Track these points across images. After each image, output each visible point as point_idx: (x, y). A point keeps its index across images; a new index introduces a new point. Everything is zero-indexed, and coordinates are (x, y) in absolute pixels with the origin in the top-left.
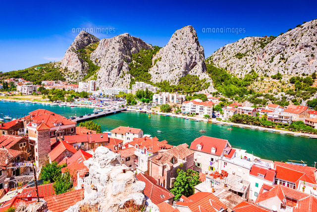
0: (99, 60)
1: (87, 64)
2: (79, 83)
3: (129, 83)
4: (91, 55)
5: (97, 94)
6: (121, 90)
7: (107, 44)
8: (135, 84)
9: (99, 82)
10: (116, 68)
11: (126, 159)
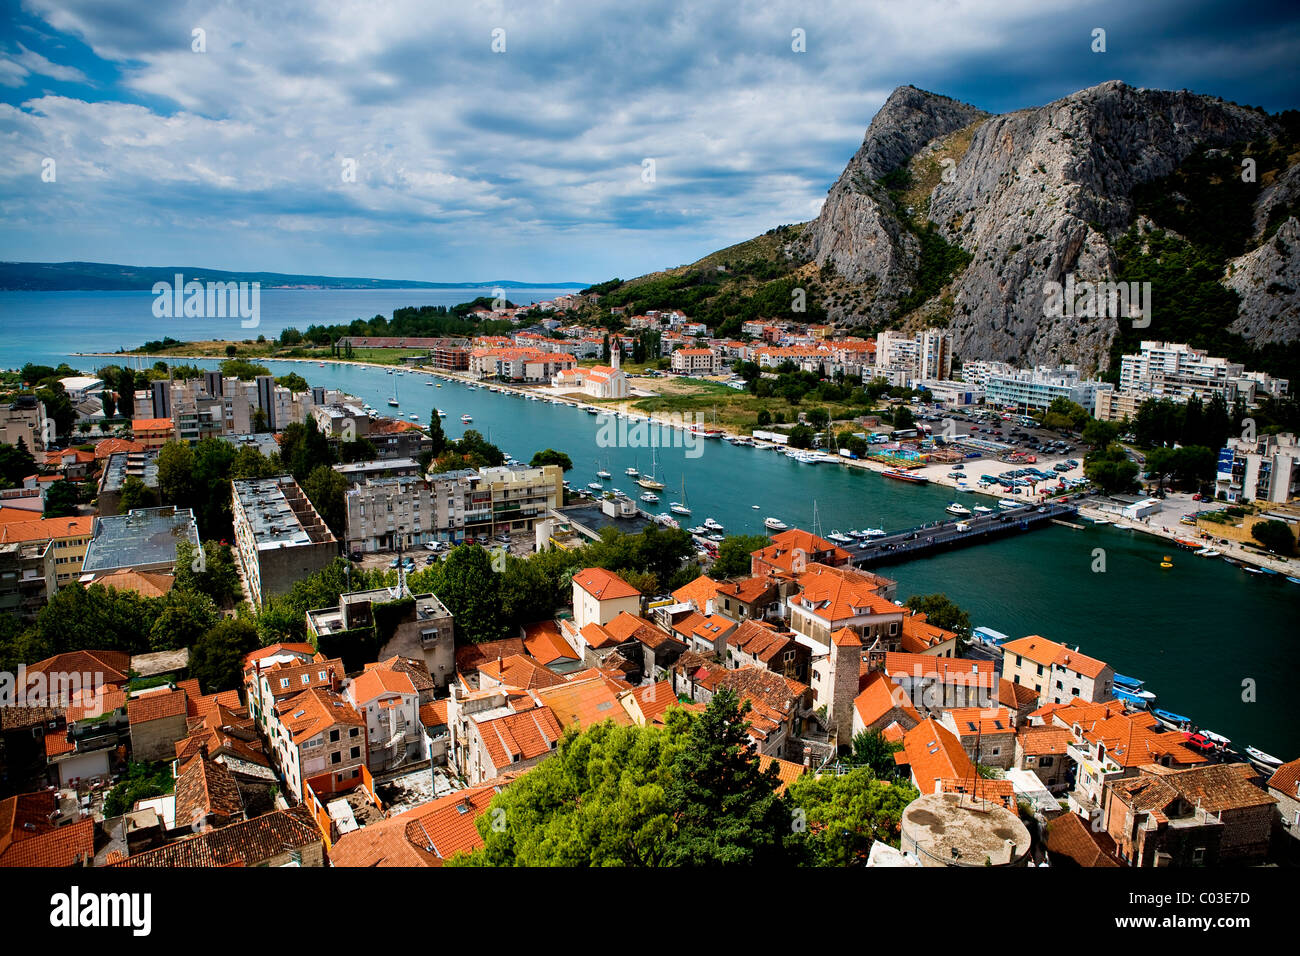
0: (968, 217)
1: (916, 240)
2: (880, 335)
3: (1110, 343)
4: (933, 196)
5: (951, 400)
6: (1061, 390)
7: (1009, 141)
8: (1140, 352)
9: (963, 333)
10: (1046, 267)
11: (1042, 760)
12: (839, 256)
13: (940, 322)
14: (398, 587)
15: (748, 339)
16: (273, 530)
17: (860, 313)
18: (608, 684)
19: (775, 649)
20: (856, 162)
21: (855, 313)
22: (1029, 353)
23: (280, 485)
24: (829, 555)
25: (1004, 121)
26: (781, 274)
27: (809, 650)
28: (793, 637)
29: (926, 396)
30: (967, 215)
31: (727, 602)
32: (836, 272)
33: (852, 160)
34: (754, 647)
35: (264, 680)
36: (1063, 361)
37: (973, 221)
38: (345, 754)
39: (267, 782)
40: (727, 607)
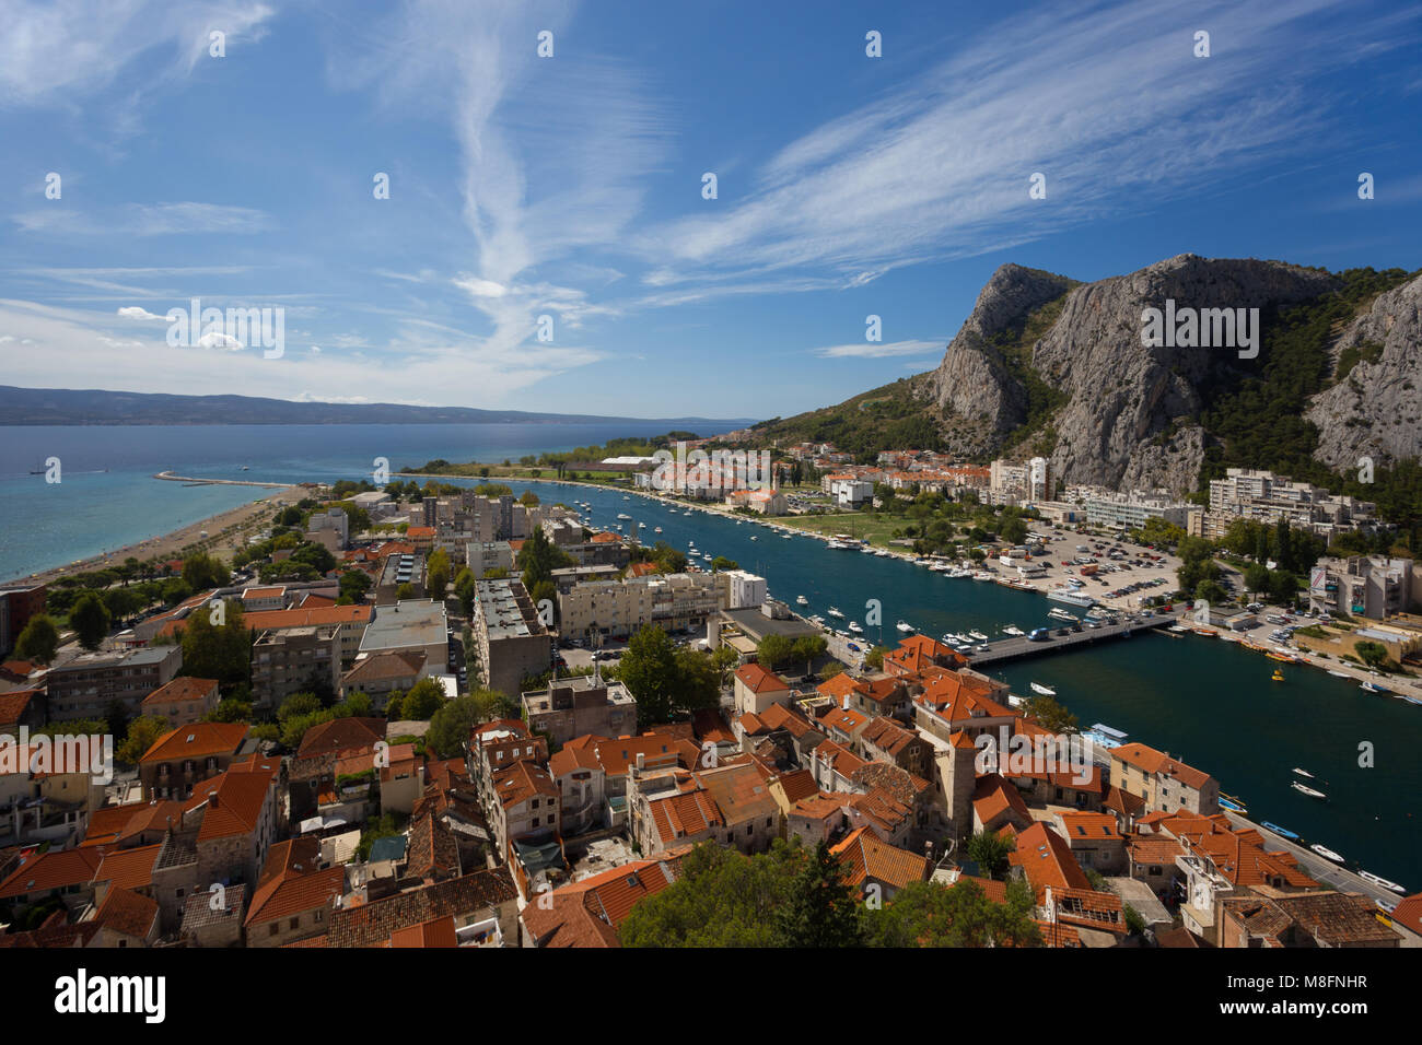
0: (1065, 366)
2: (993, 463)
3: (1198, 469)
4: (1034, 349)
5: (1056, 518)
6: (1155, 511)
7: (1098, 304)
8: (1226, 478)
9: (1065, 461)
10: (1135, 408)
11: (1151, 869)
12: (958, 399)
13: (1046, 451)
14: (594, 676)
15: (884, 466)
16: (502, 624)
17: (976, 445)
18: (760, 769)
19: (901, 744)
20: (969, 324)
21: (972, 445)
22: (1124, 478)
23: (511, 585)
24: (949, 659)
25: (1091, 290)
26: (910, 413)
27: (932, 746)
28: (917, 734)
29: (1035, 515)
30: (1064, 364)
31: (862, 700)
32: (954, 412)
33: (966, 322)
34: (883, 741)
35: (485, 753)
36: (1155, 485)
37: (1069, 370)
38: (543, 820)
39: (481, 841)
40: (862, 703)
